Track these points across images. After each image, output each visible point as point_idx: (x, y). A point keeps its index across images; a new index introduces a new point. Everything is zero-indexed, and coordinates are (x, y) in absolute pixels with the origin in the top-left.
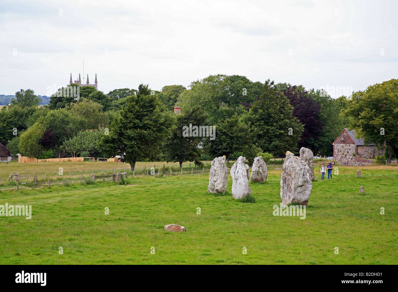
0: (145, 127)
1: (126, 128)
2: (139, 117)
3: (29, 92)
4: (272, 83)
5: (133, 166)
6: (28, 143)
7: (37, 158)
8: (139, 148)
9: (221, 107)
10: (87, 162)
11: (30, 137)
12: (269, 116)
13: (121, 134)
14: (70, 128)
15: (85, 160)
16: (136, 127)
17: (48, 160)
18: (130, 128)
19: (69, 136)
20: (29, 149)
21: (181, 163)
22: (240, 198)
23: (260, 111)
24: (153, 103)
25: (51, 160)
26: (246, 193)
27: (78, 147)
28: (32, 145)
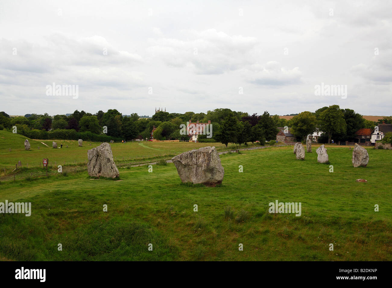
0: (233, 130)
1: (226, 130)
2: (230, 126)
3: (136, 114)
4: (267, 112)
5: (227, 145)
6: (156, 134)
7: (160, 140)
8: (231, 138)
9: (221, 121)
10: (181, 142)
11: (157, 132)
12: (266, 125)
13: (223, 133)
14: (172, 129)
15: (180, 141)
16: (230, 130)
17: (164, 141)
18: (227, 130)
19: (172, 132)
20: (157, 137)
21: (240, 144)
22: (324, 162)
23: (263, 123)
24: (235, 120)
25: (166, 141)
26: (327, 160)
27: (176, 136)
28: (159, 135)
